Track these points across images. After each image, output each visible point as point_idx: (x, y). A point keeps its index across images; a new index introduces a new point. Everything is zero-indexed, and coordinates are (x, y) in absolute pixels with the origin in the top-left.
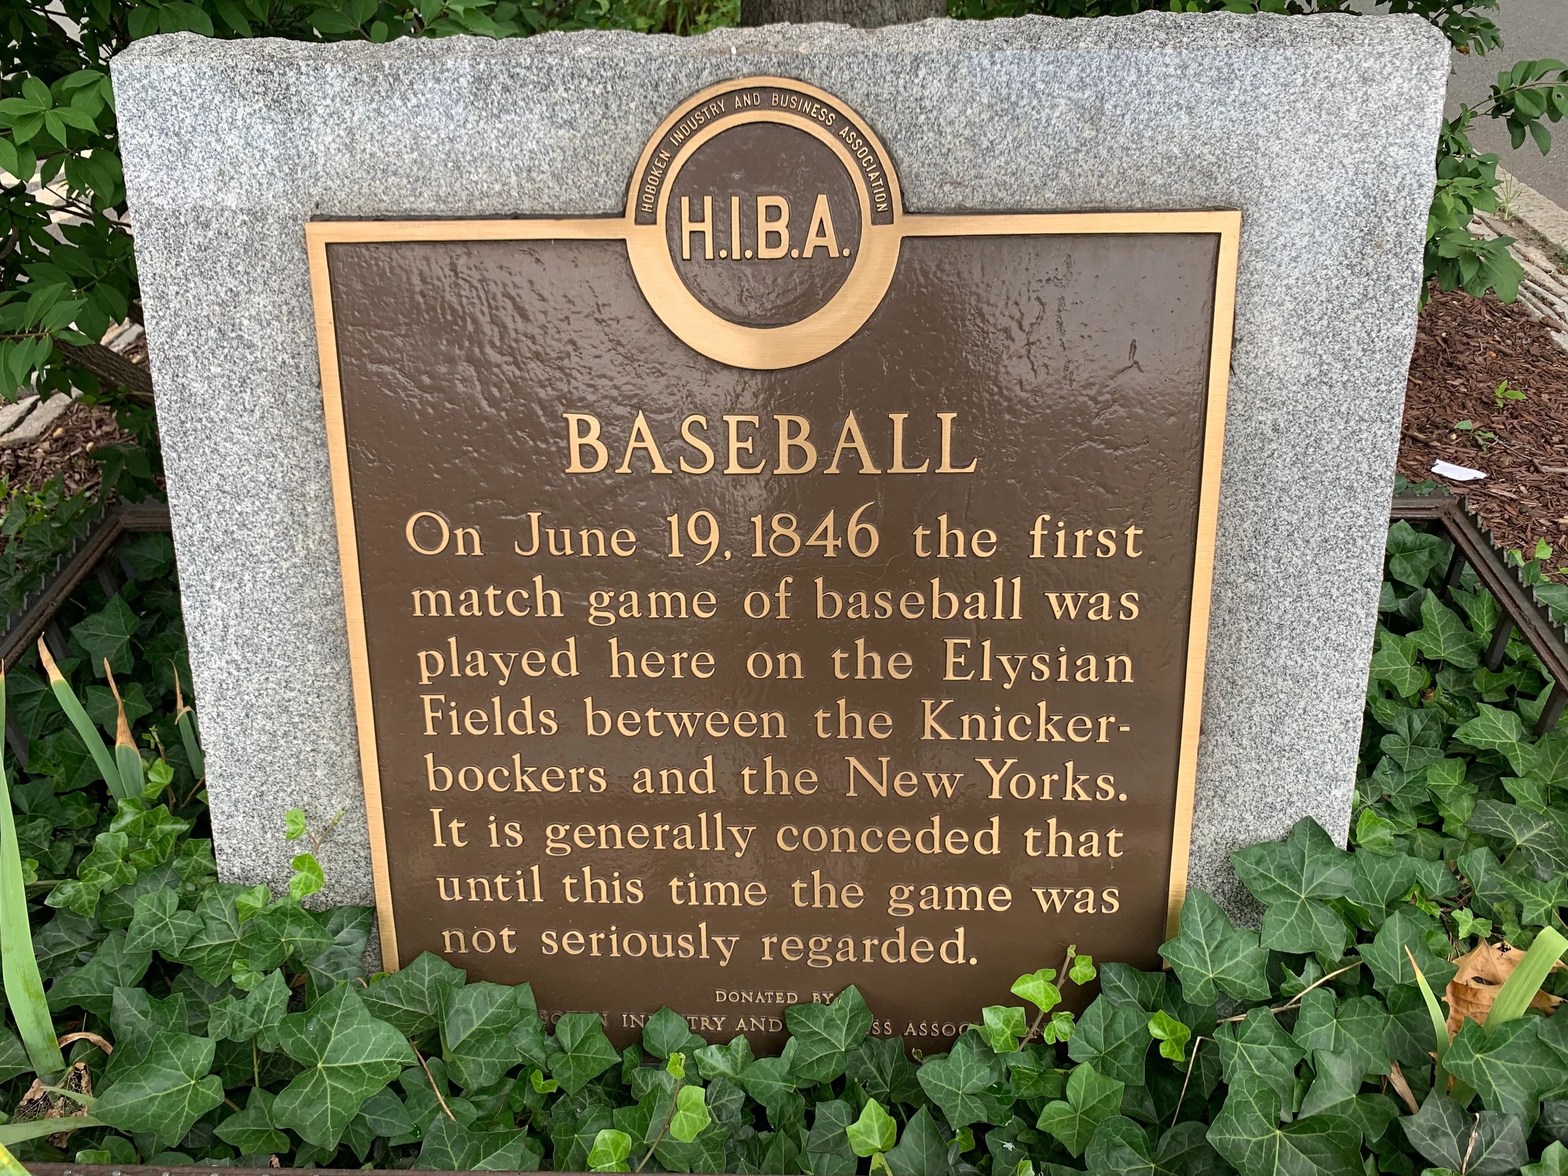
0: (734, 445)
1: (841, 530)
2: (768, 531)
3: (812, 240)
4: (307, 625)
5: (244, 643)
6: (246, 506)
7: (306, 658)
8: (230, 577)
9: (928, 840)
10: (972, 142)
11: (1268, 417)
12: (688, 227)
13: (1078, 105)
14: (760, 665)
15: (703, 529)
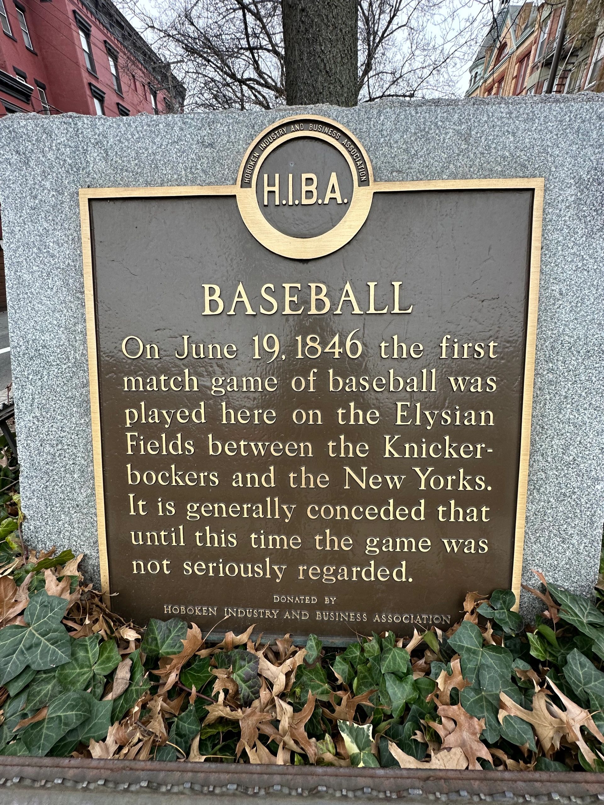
0: (288, 299)
1: (342, 344)
2: (304, 344)
3: (329, 195)
4: (73, 398)
5: (42, 407)
6: (47, 337)
7: (72, 415)
8: (36, 373)
9: (387, 513)
10: (406, 151)
11: (556, 287)
12: (267, 189)
13: (458, 132)
14: (299, 416)
15: (271, 344)
